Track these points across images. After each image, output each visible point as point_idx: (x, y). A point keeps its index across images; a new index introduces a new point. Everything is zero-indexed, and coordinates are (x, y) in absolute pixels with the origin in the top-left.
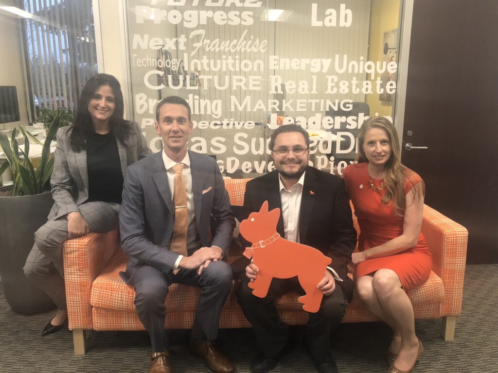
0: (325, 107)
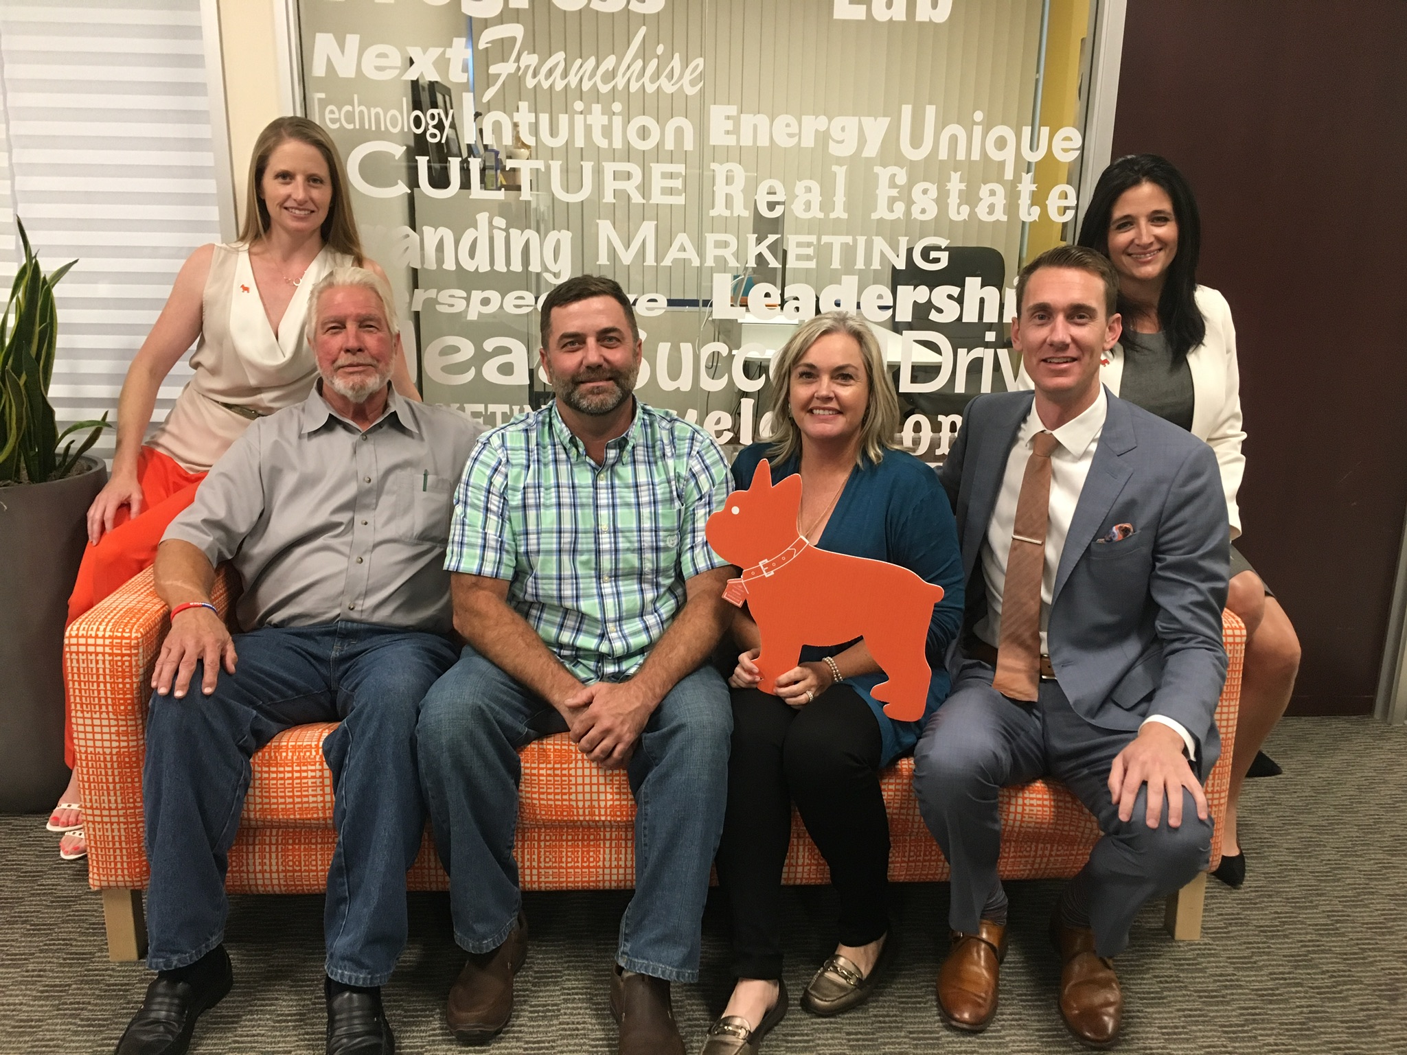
0: (868, 259)
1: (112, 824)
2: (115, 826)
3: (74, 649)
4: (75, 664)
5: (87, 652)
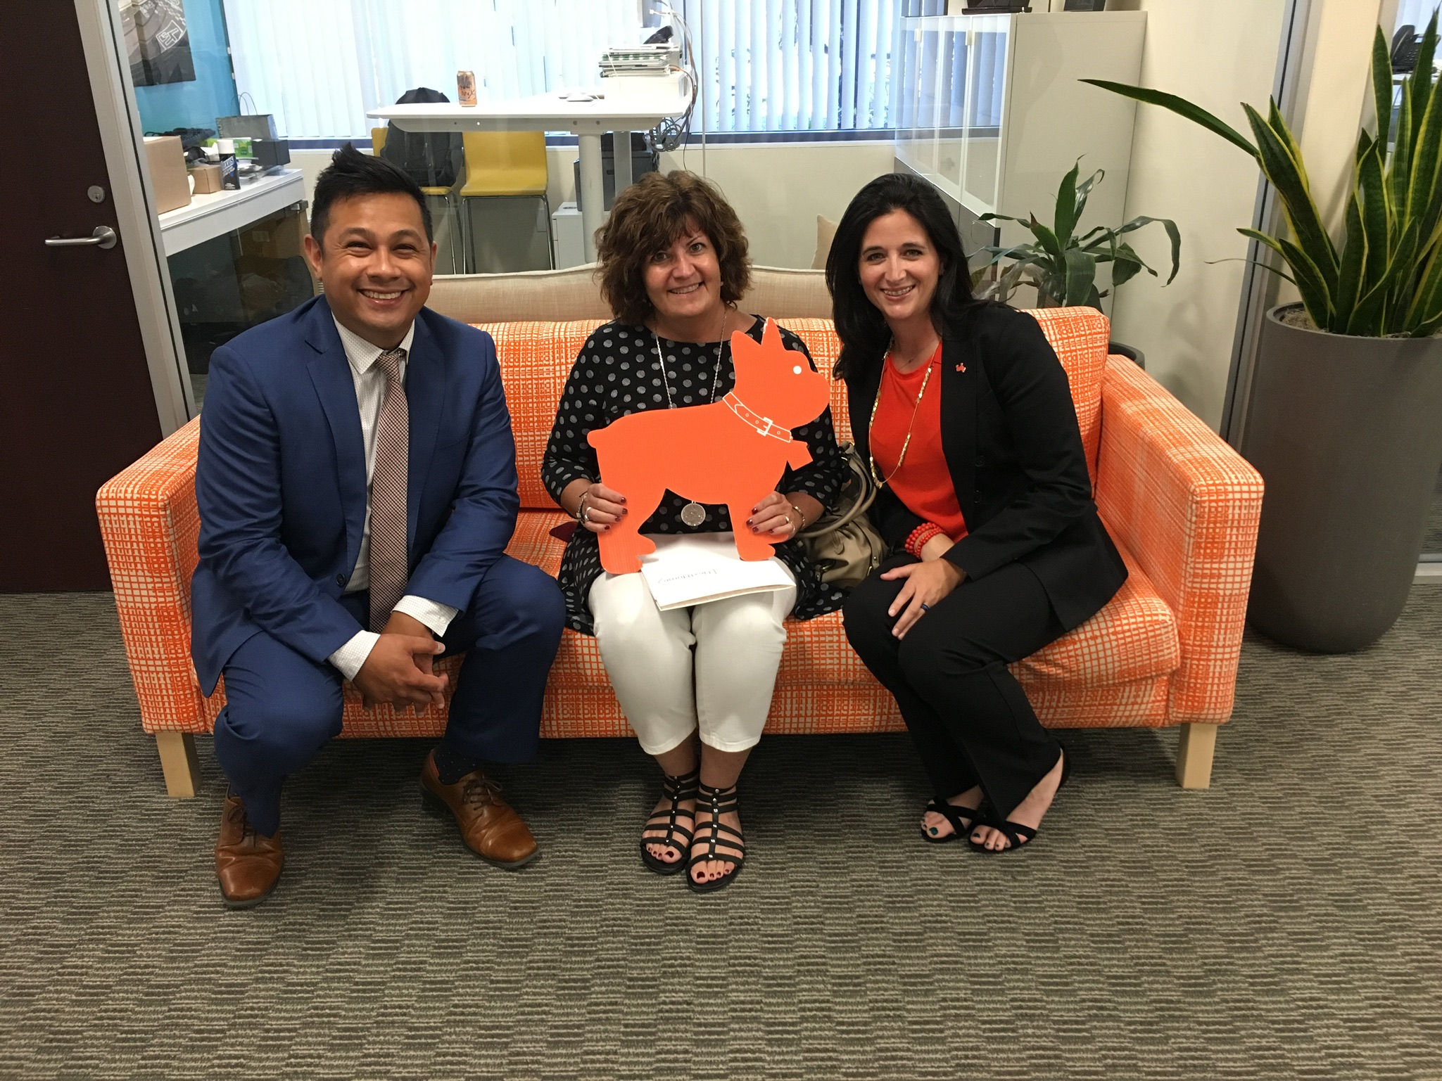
1: (158, 673)
2: (161, 675)
3: (106, 510)
4: (108, 525)
5: (118, 514)
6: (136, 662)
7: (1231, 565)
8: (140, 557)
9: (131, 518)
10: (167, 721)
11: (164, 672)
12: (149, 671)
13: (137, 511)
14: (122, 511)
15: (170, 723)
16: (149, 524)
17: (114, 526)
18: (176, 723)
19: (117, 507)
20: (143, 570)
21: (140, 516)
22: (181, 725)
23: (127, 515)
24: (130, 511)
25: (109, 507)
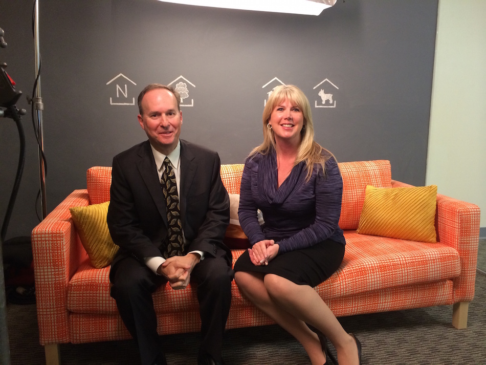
1: (51, 315)
3: (36, 239)
4: (36, 246)
5: (41, 241)
6: (41, 310)
7: (473, 239)
8: (50, 260)
9: (47, 242)
10: (52, 338)
11: (54, 314)
12: (47, 314)
13: (50, 239)
14: (43, 239)
15: (54, 339)
16: (56, 244)
17: (39, 246)
18: (56, 338)
19: (41, 237)
20: (50, 266)
21: (51, 241)
22: (59, 340)
23: (46, 241)
24: (47, 239)
25: (37, 237)
